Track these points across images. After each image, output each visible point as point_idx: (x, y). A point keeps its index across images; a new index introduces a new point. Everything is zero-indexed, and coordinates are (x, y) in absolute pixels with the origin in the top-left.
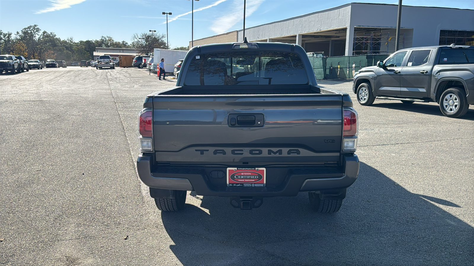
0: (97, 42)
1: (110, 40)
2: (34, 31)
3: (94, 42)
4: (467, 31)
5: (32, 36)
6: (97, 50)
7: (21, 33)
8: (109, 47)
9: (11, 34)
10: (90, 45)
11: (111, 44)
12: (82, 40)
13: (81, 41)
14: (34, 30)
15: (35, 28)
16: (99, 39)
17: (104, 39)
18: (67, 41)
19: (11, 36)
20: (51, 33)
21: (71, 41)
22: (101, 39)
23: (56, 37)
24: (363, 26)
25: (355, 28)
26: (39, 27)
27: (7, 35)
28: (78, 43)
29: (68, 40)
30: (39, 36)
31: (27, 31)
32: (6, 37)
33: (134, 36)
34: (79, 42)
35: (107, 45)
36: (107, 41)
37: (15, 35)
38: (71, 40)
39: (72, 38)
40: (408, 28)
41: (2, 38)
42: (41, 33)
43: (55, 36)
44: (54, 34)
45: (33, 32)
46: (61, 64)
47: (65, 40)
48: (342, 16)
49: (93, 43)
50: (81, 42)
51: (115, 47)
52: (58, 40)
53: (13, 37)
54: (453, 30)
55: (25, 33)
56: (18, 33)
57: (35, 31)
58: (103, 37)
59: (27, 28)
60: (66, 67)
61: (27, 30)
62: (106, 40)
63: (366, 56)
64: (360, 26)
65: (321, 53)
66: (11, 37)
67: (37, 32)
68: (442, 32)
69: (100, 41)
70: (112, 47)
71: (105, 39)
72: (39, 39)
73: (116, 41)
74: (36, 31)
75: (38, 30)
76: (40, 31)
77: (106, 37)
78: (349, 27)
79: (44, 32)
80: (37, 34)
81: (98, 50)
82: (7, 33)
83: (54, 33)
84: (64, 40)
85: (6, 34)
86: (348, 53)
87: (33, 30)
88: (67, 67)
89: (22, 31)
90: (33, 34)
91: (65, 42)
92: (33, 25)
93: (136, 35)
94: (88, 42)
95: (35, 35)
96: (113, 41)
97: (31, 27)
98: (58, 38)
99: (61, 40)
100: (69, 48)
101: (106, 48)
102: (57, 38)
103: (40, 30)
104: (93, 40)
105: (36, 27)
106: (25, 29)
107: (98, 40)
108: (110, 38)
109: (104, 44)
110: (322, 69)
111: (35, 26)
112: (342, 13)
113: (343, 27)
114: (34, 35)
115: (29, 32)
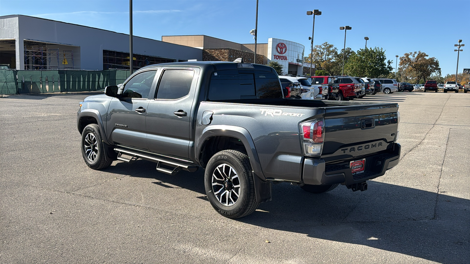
4: (124, 52)
24: (32, 40)
25: (24, 41)
40: (77, 46)
48: (8, 26)
54: (113, 51)
63: (58, 71)
64: (30, 40)
65: (7, 66)
68: (105, 52)
78: (18, 40)
86: (19, 66)
110: (14, 83)
112: (7, 23)
113: (10, 39)
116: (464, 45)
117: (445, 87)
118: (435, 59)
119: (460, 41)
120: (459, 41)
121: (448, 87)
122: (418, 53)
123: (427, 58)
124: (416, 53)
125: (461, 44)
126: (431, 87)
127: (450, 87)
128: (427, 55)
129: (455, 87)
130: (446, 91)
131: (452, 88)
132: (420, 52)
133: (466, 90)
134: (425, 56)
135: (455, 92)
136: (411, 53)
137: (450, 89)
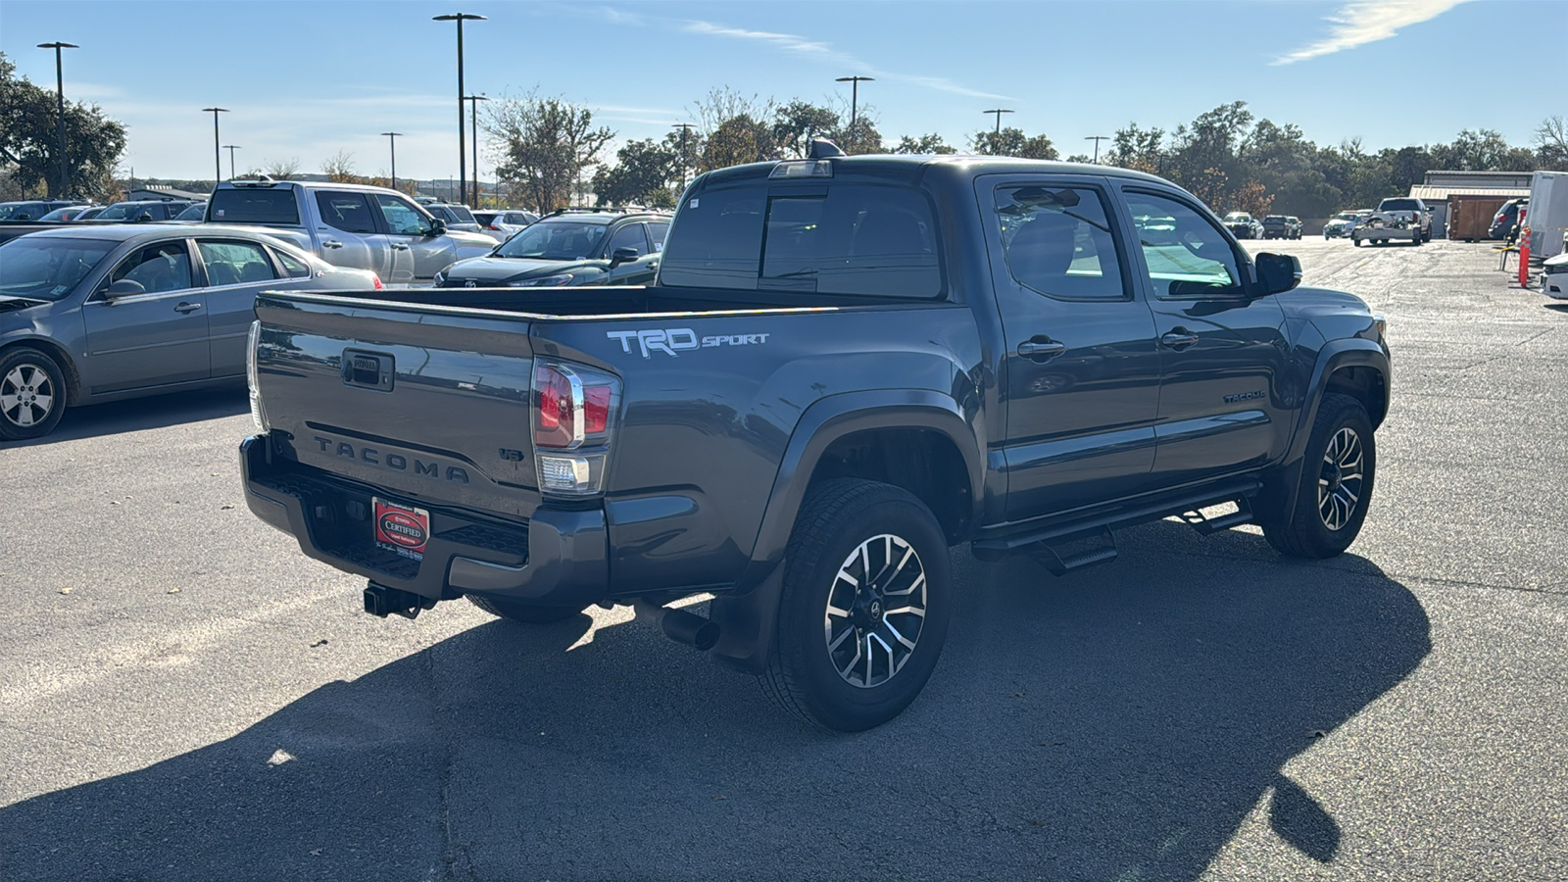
0: (1441, 151)
1: (1489, 145)
2: (1231, 122)
3: (1429, 151)
5: (1223, 137)
6: (1429, 179)
7: (1190, 130)
8: (1483, 167)
9: (1156, 136)
10: (1411, 162)
11: (1492, 157)
12: (1390, 148)
13: (1386, 150)
14: (1233, 119)
15: (1234, 112)
16: (1449, 142)
17: (1469, 140)
18: (1340, 152)
19: (1160, 140)
20: (1288, 127)
21: (1352, 151)
22: (1458, 143)
23: (1302, 139)
26: (1249, 110)
27: (1149, 138)
28: (1375, 157)
29: (1343, 147)
30: (1246, 137)
31: (1211, 123)
32: (1146, 143)
33: (1546, 127)
34: (1380, 152)
35: (1477, 163)
36: (1478, 148)
37: (1174, 135)
38: (1354, 147)
39: (1357, 142)
41: (1131, 147)
42: (1251, 127)
43: (1298, 137)
44: (1296, 130)
45: (1228, 124)
46: (1281, 228)
47: (1330, 149)
49: (1426, 154)
50: (1386, 153)
51: (1505, 170)
52: (1306, 149)
53: (1165, 145)
55: (1204, 129)
56: (1182, 129)
57: (1235, 120)
58: (1465, 133)
59: (1211, 115)
60: (1300, 238)
61: (1210, 119)
62: (1475, 144)
66: (1159, 144)
67: (1240, 127)
69: (1453, 148)
70: (1495, 170)
71: (1472, 139)
72: (1242, 147)
73: (1514, 147)
74: (1238, 123)
75: (1244, 118)
76: (1250, 120)
77: (1478, 133)
79: (1263, 125)
80: (1240, 131)
81: (1431, 181)
82: (1149, 132)
83: (1297, 127)
84: (1326, 147)
85: (1147, 135)
87: (1230, 118)
88: (1303, 237)
89: (1195, 124)
90: (1229, 130)
91: (1328, 155)
92: (1230, 102)
93: (1552, 122)
94: (1409, 154)
95: (1232, 136)
96: (1504, 146)
97: (1223, 109)
98: (1307, 142)
99: (1318, 150)
100: (1340, 173)
101: (1474, 173)
102: (1304, 143)
103: (1252, 118)
104: (1426, 146)
105: (1238, 110)
106: (1205, 116)
107: (1444, 145)
108: (1493, 136)
109: (1466, 158)
111: (1238, 104)
114: (1229, 134)
115: (1217, 125)
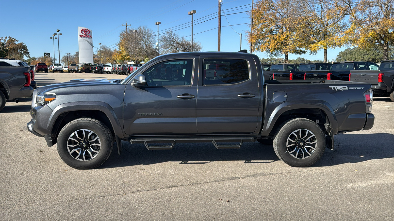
116: (62, 34)
117: (53, 68)
118: (24, 44)
119: (59, 31)
120: (57, 31)
121: (56, 68)
122: (9, 38)
123: (17, 43)
124: (6, 38)
125: (59, 33)
126: (43, 68)
127: (58, 68)
128: (17, 40)
129: (61, 68)
130: (54, 71)
131: (59, 69)
132: (10, 37)
133: (70, 70)
134: (15, 41)
135: (61, 72)
136: (2, 38)
137: (58, 70)
